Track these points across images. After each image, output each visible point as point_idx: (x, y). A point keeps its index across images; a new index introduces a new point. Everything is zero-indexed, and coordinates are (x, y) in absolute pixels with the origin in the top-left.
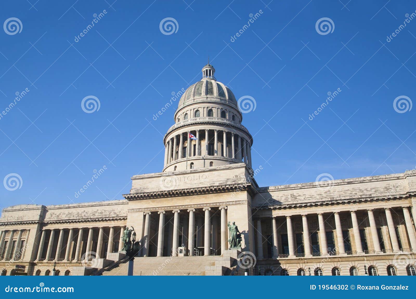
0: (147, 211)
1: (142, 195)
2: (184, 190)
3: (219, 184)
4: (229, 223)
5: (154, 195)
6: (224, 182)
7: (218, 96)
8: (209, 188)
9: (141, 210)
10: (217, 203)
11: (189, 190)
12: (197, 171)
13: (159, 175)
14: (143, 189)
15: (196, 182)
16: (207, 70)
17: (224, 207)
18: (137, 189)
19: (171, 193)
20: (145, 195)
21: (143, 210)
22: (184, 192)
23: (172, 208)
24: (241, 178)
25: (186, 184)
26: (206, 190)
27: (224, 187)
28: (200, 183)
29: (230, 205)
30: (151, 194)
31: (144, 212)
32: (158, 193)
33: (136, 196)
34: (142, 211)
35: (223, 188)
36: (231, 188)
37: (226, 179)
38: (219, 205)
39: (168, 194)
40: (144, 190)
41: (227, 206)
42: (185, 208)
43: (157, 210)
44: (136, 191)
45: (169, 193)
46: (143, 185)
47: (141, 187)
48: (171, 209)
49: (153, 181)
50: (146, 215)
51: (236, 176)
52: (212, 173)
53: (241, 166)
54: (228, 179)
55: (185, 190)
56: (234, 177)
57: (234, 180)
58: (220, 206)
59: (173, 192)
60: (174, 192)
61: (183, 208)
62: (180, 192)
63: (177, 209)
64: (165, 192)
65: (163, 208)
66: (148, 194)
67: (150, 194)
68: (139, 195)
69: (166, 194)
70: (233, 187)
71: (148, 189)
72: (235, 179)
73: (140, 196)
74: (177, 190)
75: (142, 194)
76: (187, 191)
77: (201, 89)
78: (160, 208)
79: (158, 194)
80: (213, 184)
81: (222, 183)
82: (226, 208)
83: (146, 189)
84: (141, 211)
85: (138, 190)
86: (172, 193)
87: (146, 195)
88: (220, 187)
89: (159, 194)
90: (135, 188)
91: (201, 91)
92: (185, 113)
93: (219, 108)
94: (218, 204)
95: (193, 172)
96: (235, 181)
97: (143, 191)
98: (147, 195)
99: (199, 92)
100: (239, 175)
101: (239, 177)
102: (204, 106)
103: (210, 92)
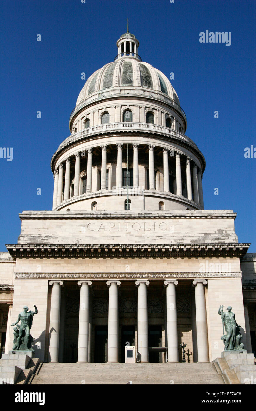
0: (55, 278)
1: (47, 249)
2: (131, 247)
3: (191, 241)
4: (222, 309)
5: (71, 250)
6: (200, 238)
7: (160, 90)
8: (177, 247)
9: (43, 276)
10: (190, 273)
11: (140, 247)
12: (150, 215)
13: (77, 214)
14: (46, 238)
15: (148, 234)
16: (128, 43)
17: (202, 281)
18: (32, 235)
19: (106, 250)
20: (54, 249)
21: (47, 276)
22: (131, 250)
23: (104, 276)
24: (228, 236)
25: (131, 235)
26: (172, 249)
27: (204, 247)
28: (157, 237)
29: (212, 278)
30: (66, 247)
31: (49, 281)
32: (80, 247)
33: (35, 250)
34: (45, 278)
35: (201, 248)
36: (217, 249)
37: (203, 235)
38: (193, 278)
39: (99, 250)
40: (47, 240)
41: (207, 280)
42: (130, 278)
43: (77, 278)
44: (30, 240)
45: (101, 249)
46: (44, 230)
47: (40, 233)
48: (103, 278)
49: (65, 224)
50: (52, 286)
51: (220, 231)
52: (176, 222)
53: (228, 215)
54: (206, 235)
55: (134, 247)
56: (217, 232)
57: (217, 237)
58: (195, 279)
59: (111, 247)
60: (111, 249)
61: (127, 278)
62: (124, 250)
63: (116, 278)
64: (94, 247)
65: (88, 276)
66: (60, 247)
67: (64, 249)
68: (41, 247)
69: (96, 250)
70: (220, 248)
71: (55, 238)
72: (218, 235)
73: (43, 250)
74: (118, 245)
75: (48, 247)
76: (137, 249)
77: (130, 73)
78: (81, 275)
79: (80, 249)
80: (181, 241)
81: (196, 241)
82: (205, 283)
83: (53, 238)
84: (42, 278)
85: (34, 238)
86: (109, 249)
87: (56, 250)
88: (198, 247)
89: (82, 250)
90: (27, 235)
91: (131, 77)
92: (102, 111)
93: (164, 113)
94: (191, 275)
95: (143, 216)
96: (218, 239)
97: (45, 241)
98: (59, 249)
99: (127, 78)
100: (225, 229)
101: (224, 232)
102: (140, 105)
103: (146, 82)
